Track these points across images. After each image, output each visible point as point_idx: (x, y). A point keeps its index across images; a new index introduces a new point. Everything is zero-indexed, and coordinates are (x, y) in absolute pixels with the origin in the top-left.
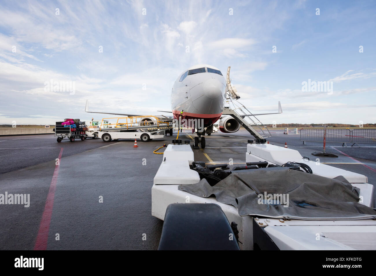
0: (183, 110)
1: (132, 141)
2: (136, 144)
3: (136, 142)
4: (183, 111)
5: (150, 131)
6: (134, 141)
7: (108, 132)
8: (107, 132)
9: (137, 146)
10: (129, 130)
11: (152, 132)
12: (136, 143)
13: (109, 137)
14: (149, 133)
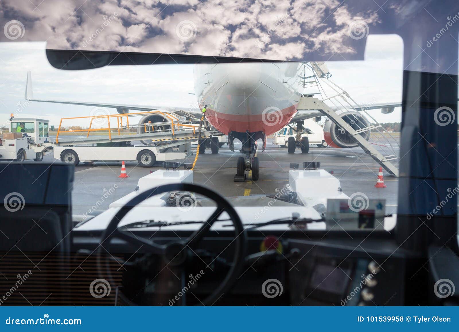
0: (206, 106)
1: (116, 165)
2: (123, 172)
3: (123, 166)
4: (207, 108)
5: (157, 144)
6: (119, 165)
7: (72, 146)
8: (69, 146)
9: (125, 176)
10: (113, 141)
11: (161, 148)
12: (124, 169)
13: (73, 157)
14: (154, 150)
